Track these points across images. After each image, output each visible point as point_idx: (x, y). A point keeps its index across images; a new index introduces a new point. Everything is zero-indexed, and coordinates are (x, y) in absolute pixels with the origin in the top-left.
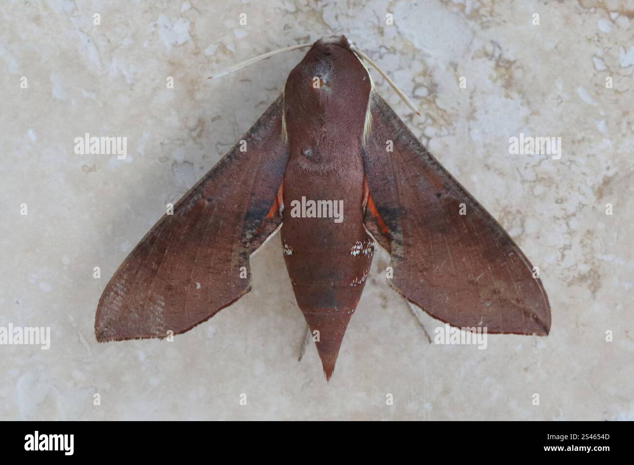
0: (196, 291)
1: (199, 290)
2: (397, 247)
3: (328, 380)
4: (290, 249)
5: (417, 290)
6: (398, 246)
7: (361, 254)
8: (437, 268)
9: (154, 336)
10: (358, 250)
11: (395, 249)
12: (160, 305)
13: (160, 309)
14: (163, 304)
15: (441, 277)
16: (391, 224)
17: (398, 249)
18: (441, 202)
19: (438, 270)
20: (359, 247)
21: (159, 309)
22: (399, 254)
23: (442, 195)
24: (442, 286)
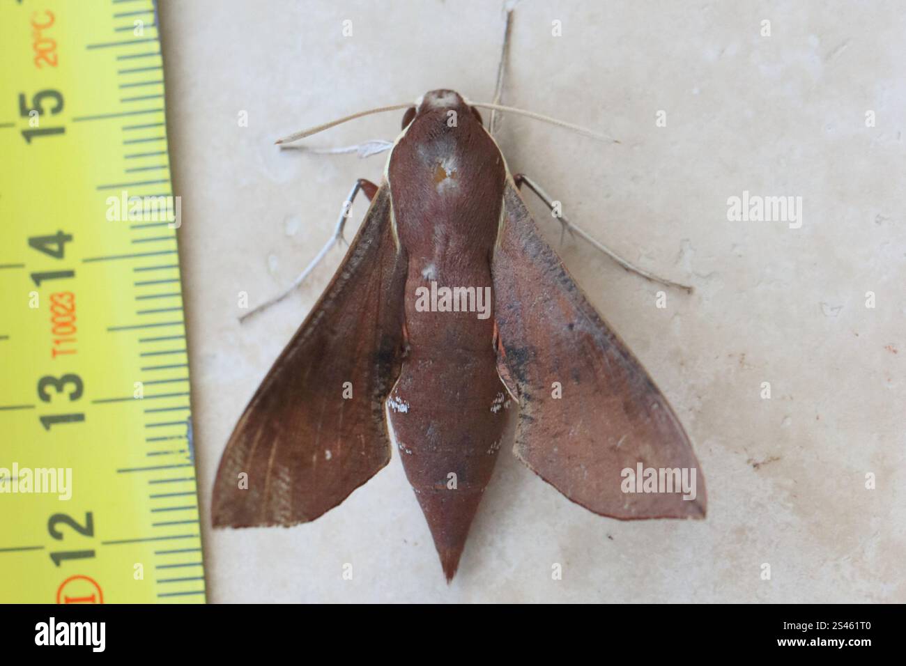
0: (326, 461)
1: (330, 460)
2: (526, 404)
3: (448, 583)
4: (405, 404)
5: (551, 464)
6: (527, 401)
7: (502, 409)
8: (572, 431)
9: (278, 523)
10: (499, 404)
11: (523, 406)
12: (284, 481)
13: (284, 486)
14: (288, 479)
15: (576, 443)
16: (519, 371)
17: (527, 406)
18: (574, 336)
19: (573, 433)
20: (500, 401)
21: (284, 484)
22: (528, 414)
23: (575, 326)
24: (578, 456)
